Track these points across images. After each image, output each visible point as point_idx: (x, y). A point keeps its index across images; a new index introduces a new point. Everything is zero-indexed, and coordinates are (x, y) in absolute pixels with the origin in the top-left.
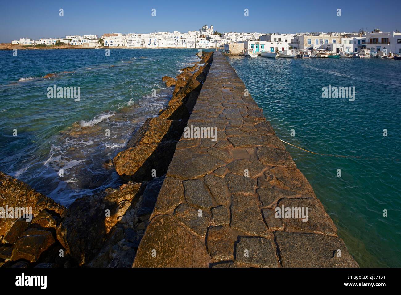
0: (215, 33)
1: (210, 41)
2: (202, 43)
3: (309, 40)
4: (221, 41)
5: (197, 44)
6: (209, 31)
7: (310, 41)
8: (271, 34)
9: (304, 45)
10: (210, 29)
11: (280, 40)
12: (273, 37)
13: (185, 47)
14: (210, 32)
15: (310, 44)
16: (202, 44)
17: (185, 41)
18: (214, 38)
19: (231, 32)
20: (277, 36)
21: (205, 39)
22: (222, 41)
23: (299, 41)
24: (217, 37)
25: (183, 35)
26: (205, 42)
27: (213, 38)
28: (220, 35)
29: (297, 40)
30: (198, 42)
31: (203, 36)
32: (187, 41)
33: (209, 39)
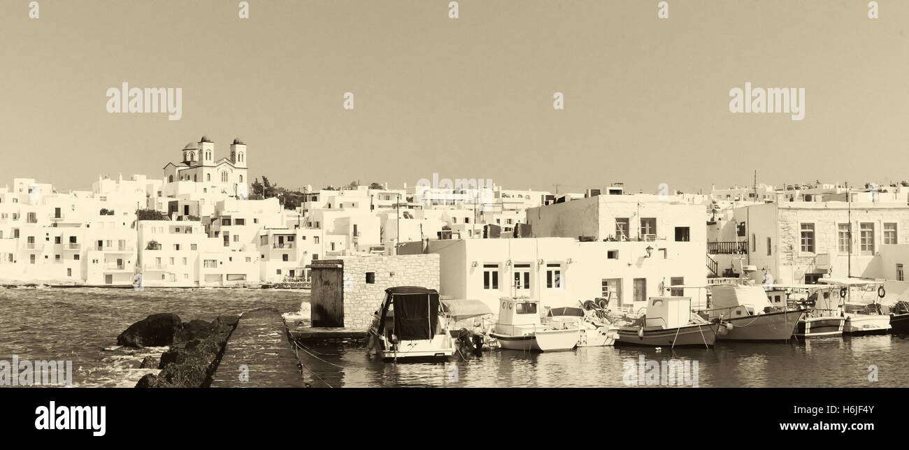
0: (261, 191)
1: (226, 238)
2: (179, 255)
3: (803, 226)
4: (292, 238)
5: (149, 257)
6: (224, 177)
7: (811, 235)
8: (596, 193)
9: (782, 256)
10: (225, 167)
11: (649, 225)
12: (610, 209)
13: (76, 278)
14: (229, 186)
15: (811, 249)
16: (179, 260)
17: (73, 239)
18: (249, 221)
19: (353, 186)
20: (632, 206)
21: (198, 226)
22: (299, 238)
23: (750, 230)
24: (272, 214)
25: (63, 201)
26: (194, 247)
27: (240, 222)
28: (291, 201)
29: (742, 231)
30: (152, 246)
31: (187, 208)
32: (86, 242)
33: (224, 228)
